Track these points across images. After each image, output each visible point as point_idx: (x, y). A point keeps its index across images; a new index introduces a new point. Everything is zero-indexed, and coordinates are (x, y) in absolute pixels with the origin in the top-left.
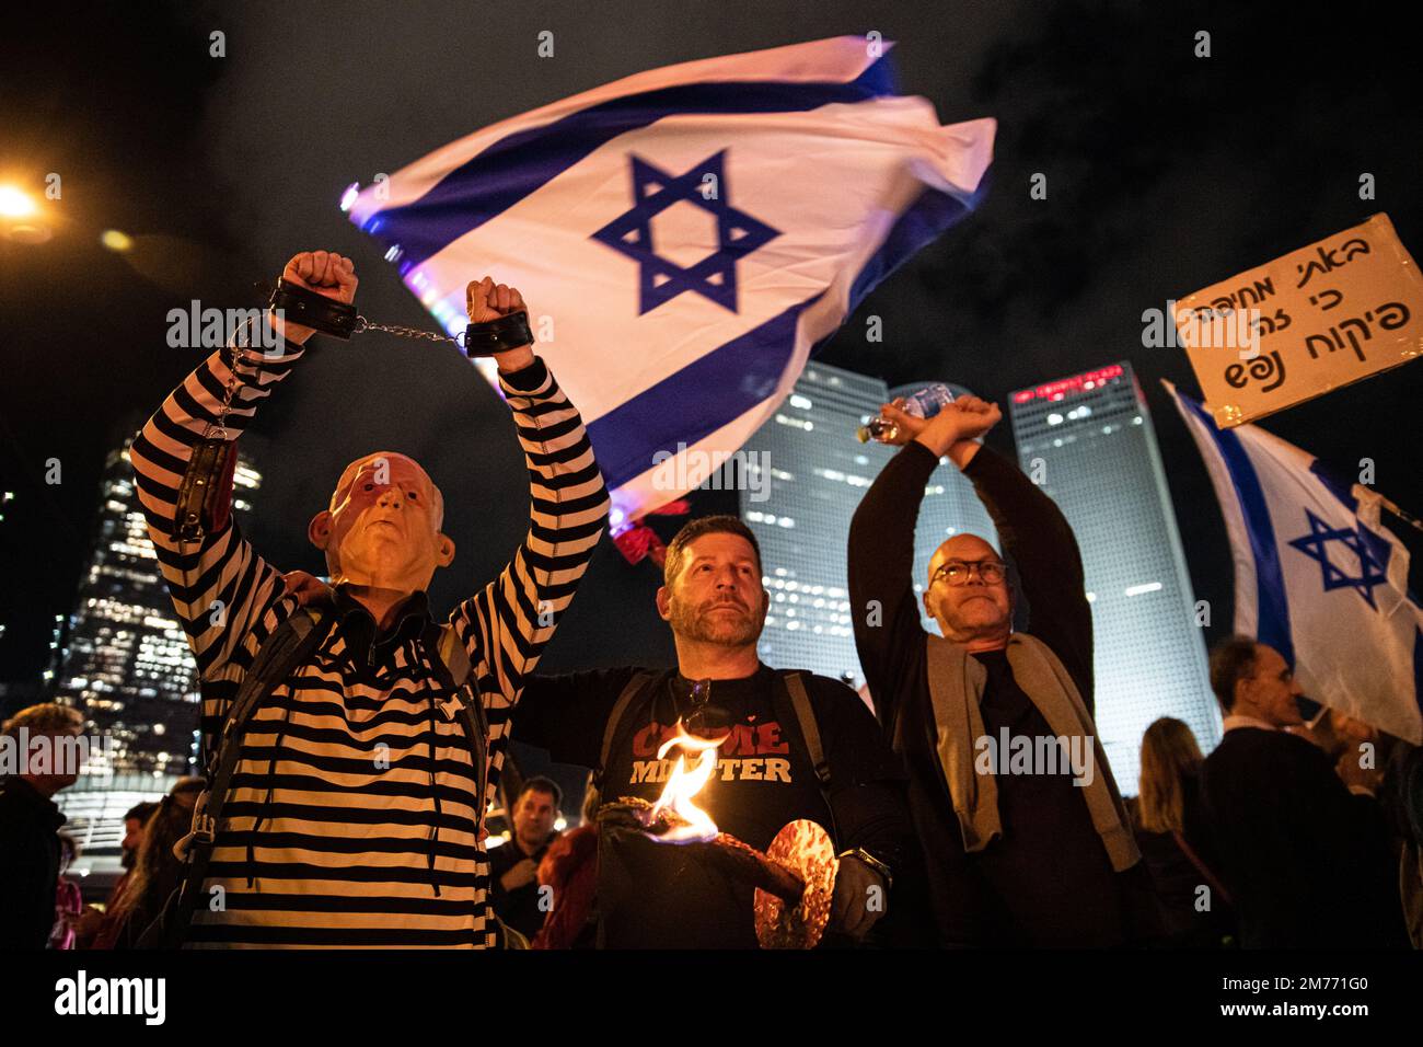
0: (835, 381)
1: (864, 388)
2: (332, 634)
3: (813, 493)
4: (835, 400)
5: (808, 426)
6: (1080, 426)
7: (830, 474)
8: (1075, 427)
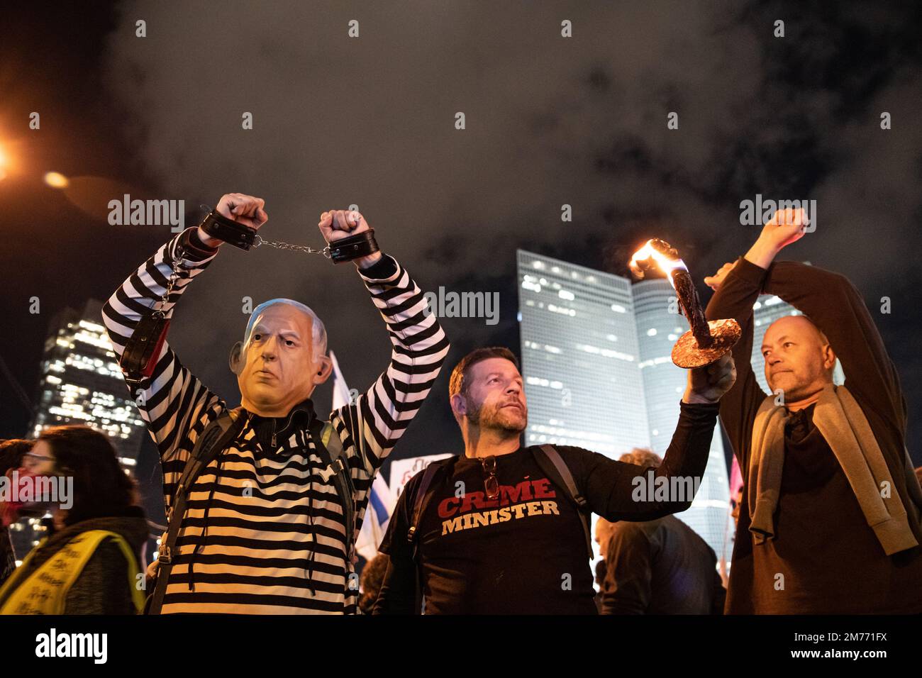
0: (591, 279)
1: (613, 283)
2: (246, 427)
3: (577, 363)
4: (592, 294)
5: (572, 313)
6: (774, 310)
7: (589, 349)
8: (769, 312)
